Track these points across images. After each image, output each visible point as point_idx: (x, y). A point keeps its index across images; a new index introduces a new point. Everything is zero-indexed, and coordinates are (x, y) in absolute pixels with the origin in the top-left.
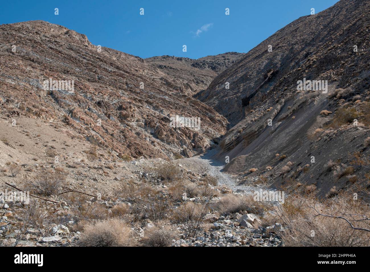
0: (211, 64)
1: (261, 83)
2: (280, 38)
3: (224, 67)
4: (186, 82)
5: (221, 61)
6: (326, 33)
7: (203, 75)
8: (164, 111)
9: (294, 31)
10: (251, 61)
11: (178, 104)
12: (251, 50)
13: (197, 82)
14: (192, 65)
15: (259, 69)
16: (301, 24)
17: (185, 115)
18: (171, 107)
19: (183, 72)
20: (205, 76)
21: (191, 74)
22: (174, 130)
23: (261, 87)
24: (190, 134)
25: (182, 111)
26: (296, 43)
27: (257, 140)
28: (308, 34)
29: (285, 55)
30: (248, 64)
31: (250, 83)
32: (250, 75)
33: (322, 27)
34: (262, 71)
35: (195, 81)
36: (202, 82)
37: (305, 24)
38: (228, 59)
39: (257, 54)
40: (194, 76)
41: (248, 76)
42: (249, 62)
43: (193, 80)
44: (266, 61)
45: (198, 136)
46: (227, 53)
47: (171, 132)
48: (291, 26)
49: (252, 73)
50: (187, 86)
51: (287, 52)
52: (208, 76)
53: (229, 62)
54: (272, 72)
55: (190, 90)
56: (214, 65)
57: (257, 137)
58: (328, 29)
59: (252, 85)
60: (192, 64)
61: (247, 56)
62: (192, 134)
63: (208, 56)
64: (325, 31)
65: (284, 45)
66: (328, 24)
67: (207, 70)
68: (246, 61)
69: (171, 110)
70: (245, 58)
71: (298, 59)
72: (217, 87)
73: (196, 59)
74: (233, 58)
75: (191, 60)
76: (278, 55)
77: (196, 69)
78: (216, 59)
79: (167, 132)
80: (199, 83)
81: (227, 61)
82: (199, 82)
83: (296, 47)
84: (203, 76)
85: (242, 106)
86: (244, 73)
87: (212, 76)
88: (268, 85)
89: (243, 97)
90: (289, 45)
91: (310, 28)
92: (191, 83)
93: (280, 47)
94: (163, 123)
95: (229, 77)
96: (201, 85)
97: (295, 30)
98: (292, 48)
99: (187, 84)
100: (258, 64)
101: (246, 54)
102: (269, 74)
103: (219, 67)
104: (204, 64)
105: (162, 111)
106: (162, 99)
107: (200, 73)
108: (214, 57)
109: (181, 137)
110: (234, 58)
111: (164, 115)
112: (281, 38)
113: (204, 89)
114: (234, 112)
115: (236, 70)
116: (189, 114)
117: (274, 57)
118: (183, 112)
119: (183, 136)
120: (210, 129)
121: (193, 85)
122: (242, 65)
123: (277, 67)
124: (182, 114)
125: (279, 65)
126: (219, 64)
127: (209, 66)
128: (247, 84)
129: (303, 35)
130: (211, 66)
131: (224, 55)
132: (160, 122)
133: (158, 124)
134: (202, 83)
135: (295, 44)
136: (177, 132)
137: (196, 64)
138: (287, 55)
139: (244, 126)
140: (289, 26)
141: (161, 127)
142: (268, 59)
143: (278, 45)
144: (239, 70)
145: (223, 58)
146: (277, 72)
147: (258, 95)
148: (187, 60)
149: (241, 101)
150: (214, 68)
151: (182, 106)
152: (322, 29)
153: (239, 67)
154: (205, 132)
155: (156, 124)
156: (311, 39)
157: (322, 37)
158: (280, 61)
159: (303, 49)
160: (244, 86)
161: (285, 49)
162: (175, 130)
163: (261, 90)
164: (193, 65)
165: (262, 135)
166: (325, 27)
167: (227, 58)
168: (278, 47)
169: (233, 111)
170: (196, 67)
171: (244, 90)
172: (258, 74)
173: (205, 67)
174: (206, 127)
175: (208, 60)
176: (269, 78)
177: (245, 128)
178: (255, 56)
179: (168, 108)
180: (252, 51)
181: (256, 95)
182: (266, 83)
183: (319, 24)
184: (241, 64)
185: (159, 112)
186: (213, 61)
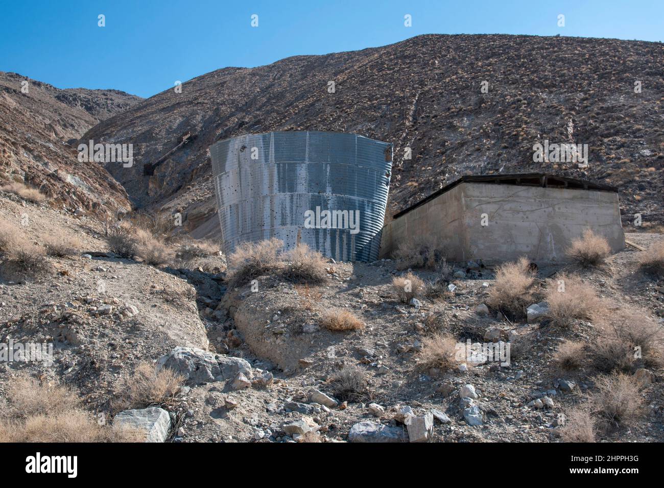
0: (86, 102)
1: (172, 148)
2: (199, 90)
3: (106, 110)
4: (48, 122)
5: (101, 101)
6: (264, 100)
7: (73, 116)
8: (50, 164)
9: (219, 85)
10: (155, 112)
11: (67, 158)
12: (154, 96)
13: (65, 126)
14: (55, 97)
15: (170, 128)
16: (228, 78)
17: (78, 175)
18: (59, 160)
19: (43, 104)
20: (76, 118)
21: (56, 111)
22: (66, 194)
23: (172, 154)
24: (88, 202)
25: (75, 169)
26: (223, 103)
27: (206, 224)
28: (239, 95)
29: (207, 117)
30: (151, 116)
31: (156, 144)
32: (157, 134)
33: (258, 90)
34: (175, 131)
35: (61, 122)
36: (72, 126)
37: (236, 80)
38: (111, 100)
39: (165, 105)
40: (60, 115)
41: (154, 135)
42: (152, 113)
43: (58, 121)
44: (180, 119)
45: (100, 207)
46: (110, 91)
47: (62, 196)
48: (214, 77)
49: (160, 131)
50: (50, 128)
51: (210, 113)
52: (81, 119)
53: (112, 104)
54: (188, 136)
55: (54, 135)
56: (90, 104)
57: (206, 221)
58: (268, 96)
59: (160, 147)
60: (56, 95)
61: (147, 104)
62: (91, 203)
63: (81, 89)
64: (263, 97)
65: (206, 101)
66: (267, 88)
67: (78, 109)
68: (147, 111)
69: (60, 165)
70: (145, 107)
71: (227, 126)
72: (102, 139)
73: (63, 89)
74: (118, 100)
75: (55, 89)
76: (198, 114)
77: (63, 105)
78: (93, 96)
79: (57, 194)
80: (67, 128)
81: (109, 102)
82: (68, 125)
83: (223, 108)
84: (74, 118)
85: (142, 174)
86: (146, 128)
87: (87, 120)
88: (182, 152)
89: (145, 162)
90: (213, 103)
91: (242, 87)
92: (56, 125)
93: (200, 103)
94: (52, 181)
95: (121, 129)
96: (69, 129)
97: (221, 83)
98: (217, 109)
99: (50, 125)
100: (168, 120)
101: (146, 100)
102: (185, 138)
103: (98, 108)
104: (75, 100)
105: (46, 164)
106: (45, 146)
107: (69, 112)
108: (91, 92)
109: (76, 204)
110: (121, 100)
111: (50, 169)
112: (201, 89)
113: (74, 138)
114: (131, 181)
115: (132, 120)
116: (85, 174)
117: (191, 115)
118: (76, 171)
119: (79, 203)
120: (112, 199)
121: (59, 128)
122: (141, 116)
123: (196, 130)
124: (75, 174)
125: (199, 129)
126: (98, 105)
127: (82, 104)
128: (151, 145)
129: (232, 95)
130: (85, 105)
131: (106, 93)
132: (47, 180)
133: (45, 182)
134: (71, 128)
135: (221, 105)
136: (71, 197)
137: (62, 97)
138: (210, 117)
139: (184, 205)
140: (211, 75)
141: (49, 187)
142: (183, 116)
143: (196, 99)
144: (137, 121)
145: (104, 97)
146: (196, 137)
147: (168, 164)
148: (48, 87)
149: (142, 167)
150: (89, 109)
151: (72, 161)
152: (258, 92)
153: (138, 118)
154: (106, 203)
155: (42, 182)
156: (244, 103)
157: (259, 104)
158: (200, 122)
159: (232, 115)
160: (147, 146)
161: (208, 108)
162: (69, 194)
163: (172, 157)
164: (58, 98)
165: (212, 219)
166: (263, 91)
167: (109, 97)
168: (198, 103)
169: (129, 179)
170: (62, 101)
171: (147, 153)
172: (169, 134)
173: (76, 105)
174: (107, 196)
175: (82, 95)
176: (184, 143)
177: (186, 208)
178: (161, 106)
179: (55, 161)
180: (156, 99)
181: (165, 163)
182: (179, 149)
183: (254, 85)
184: (139, 114)
185: (43, 165)
186: (90, 97)
